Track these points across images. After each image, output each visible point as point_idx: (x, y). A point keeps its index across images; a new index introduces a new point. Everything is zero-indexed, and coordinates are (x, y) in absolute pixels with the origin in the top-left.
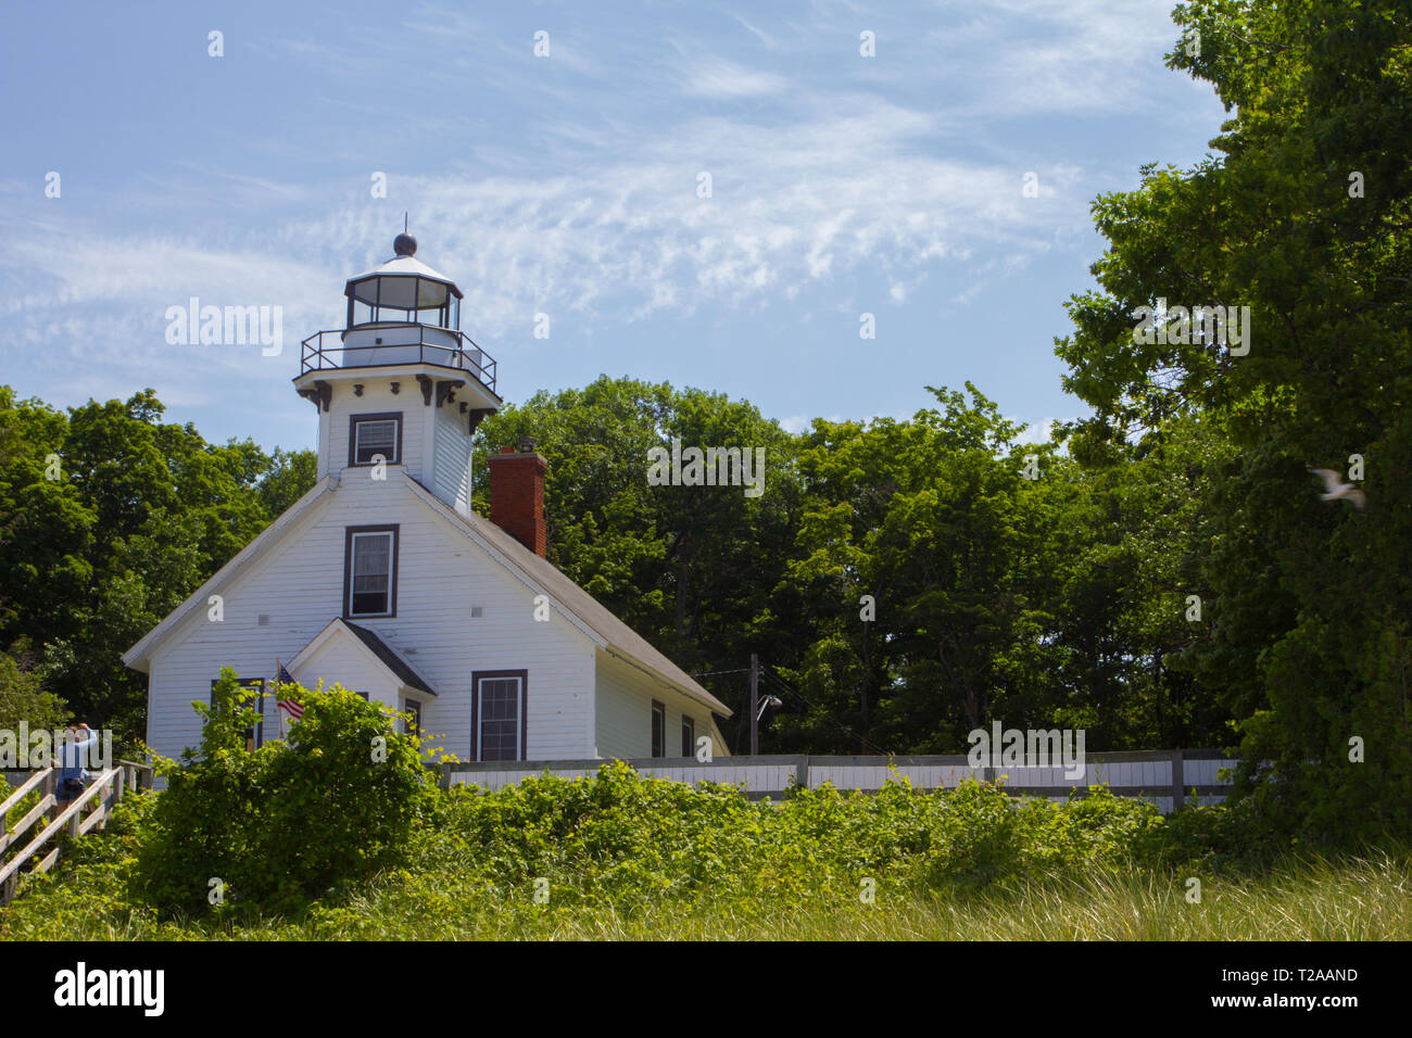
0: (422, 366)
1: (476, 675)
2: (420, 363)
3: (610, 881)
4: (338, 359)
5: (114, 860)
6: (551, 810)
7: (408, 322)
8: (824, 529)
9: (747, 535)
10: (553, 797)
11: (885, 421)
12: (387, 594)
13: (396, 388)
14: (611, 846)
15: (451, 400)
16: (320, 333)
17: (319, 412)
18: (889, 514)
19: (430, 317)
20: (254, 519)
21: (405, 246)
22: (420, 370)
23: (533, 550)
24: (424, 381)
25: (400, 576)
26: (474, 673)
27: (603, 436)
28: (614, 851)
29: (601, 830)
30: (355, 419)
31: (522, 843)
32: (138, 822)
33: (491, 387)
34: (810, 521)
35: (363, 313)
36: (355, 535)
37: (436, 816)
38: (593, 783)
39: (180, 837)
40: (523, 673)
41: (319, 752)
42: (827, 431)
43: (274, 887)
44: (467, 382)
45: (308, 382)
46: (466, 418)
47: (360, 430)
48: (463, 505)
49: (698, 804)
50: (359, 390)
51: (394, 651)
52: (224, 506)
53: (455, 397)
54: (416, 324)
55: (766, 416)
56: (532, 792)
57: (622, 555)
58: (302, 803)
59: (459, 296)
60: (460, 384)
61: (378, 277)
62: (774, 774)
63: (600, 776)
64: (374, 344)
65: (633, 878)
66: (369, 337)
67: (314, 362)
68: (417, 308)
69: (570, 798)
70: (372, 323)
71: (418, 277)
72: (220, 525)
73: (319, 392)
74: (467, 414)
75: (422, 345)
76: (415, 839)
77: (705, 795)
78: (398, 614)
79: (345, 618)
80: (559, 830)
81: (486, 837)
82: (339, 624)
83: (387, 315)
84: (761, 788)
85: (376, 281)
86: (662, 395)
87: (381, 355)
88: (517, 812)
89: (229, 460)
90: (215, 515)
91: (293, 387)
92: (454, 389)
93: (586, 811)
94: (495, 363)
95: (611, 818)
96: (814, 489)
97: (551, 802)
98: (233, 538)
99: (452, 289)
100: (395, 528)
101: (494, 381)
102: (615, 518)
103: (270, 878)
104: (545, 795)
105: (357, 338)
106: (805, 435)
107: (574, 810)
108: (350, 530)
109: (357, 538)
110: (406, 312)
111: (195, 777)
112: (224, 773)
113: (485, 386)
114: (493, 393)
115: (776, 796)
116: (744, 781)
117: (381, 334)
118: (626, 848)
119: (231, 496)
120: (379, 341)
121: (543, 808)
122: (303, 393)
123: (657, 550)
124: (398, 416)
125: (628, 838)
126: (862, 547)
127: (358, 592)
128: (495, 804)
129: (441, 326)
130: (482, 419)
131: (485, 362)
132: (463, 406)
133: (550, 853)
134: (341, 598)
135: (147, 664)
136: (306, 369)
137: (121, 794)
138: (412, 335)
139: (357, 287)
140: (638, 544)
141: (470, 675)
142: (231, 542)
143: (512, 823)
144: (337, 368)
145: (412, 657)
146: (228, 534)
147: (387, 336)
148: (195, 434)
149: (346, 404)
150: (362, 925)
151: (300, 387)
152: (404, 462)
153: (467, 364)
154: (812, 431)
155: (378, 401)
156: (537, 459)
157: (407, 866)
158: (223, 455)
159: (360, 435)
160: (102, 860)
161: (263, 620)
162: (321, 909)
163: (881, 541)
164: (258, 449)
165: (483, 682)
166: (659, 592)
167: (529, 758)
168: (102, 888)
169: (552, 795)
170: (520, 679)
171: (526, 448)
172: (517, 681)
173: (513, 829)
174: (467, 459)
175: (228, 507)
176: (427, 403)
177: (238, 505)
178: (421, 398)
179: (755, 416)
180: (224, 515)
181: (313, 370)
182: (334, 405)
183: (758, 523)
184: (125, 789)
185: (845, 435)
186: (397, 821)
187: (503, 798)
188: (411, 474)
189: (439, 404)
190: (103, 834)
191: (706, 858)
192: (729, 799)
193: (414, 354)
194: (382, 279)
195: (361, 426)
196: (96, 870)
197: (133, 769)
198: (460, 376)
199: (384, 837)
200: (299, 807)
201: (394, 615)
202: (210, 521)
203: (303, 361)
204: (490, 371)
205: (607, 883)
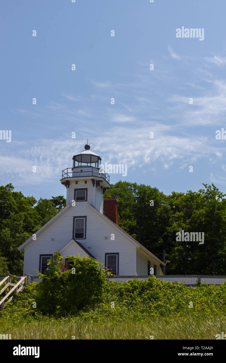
0: (93, 177)
1: (106, 254)
2: (92, 176)
3: (156, 307)
4: (71, 175)
5: (26, 299)
6: (137, 288)
7: (87, 166)
8: (176, 219)
9: (156, 221)
10: (137, 285)
11: (190, 191)
12: (83, 233)
13: (86, 182)
15: (99, 185)
16: (67, 168)
17: (67, 188)
18: (192, 215)
19: (93, 165)
20: (35, 215)
21: (87, 147)
22: (92, 178)
23: (115, 223)
24: (93, 180)
25: (87, 229)
26: (105, 253)
27: (121, 196)
28: (155, 299)
29: (151, 294)
30: (75, 190)
31: (131, 297)
32: (31, 290)
33: (108, 182)
34: (173, 217)
35: (77, 164)
36: (75, 219)
37: (107, 290)
38: (147, 281)
39: (45, 294)
40: (118, 254)
41: (80, 273)
42: (175, 194)
43: (70, 307)
44: (104, 181)
45: (64, 181)
46: (102, 190)
47: (77, 193)
48: (101, 211)
49: (174, 287)
50: (77, 183)
51: (86, 248)
52: (28, 212)
53: (100, 185)
54: (90, 166)
55: (160, 191)
56: (132, 284)
57: (126, 225)
58: (77, 285)
59: (101, 160)
60: (102, 181)
61: (81, 155)
62: (193, 280)
63: (149, 280)
64: (80, 172)
65: (162, 306)
66: (79, 170)
67: (66, 176)
68: (91, 163)
69: (142, 285)
70: (79, 166)
71: (91, 155)
72: (28, 216)
73: (66, 183)
74: (102, 189)
75: (93, 172)
76: (104, 295)
77: (176, 285)
78: (86, 238)
79: (73, 239)
80: (140, 294)
81: (121, 295)
82: (73, 241)
83: (83, 164)
84: (190, 283)
85: (81, 156)
86: (135, 185)
87: (82, 174)
88: (129, 289)
89: (29, 201)
90: (26, 214)
91: (60, 182)
92: (100, 182)
93: (147, 289)
94: (109, 176)
95: (153, 291)
96: (172, 209)
97: (137, 286)
98: (31, 220)
99: (99, 158)
100: (86, 217)
101: (109, 181)
102: (124, 215)
103: (69, 305)
104: (136, 284)
105: (76, 170)
106: (169, 196)
107: (143, 289)
108: (74, 217)
109: (76, 219)
110: (87, 164)
111: (49, 278)
112: (57, 277)
113: (107, 182)
114: (109, 183)
115: (193, 286)
116: (185, 281)
117: (82, 169)
118: (158, 298)
119: (30, 209)
120: (82, 171)
121: (135, 288)
122: (63, 183)
123: (134, 223)
124: (86, 189)
125: (158, 296)
126: (185, 223)
127: (76, 233)
128: (123, 287)
129: (96, 166)
130: (106, 190)
131: (107, 176)
132: (102, 187)
133: (139, 299)
134: (72, 234)
135: (24, 250)
136: (63, 178)
137: (27, 283)
138: (90, 169)
139: (76, 157)
140: (130, 222)
141: (105, 254)
142: (30, 221)
143: (128, 291)
144: (70, 177)
145: (90, 249)
146: (29, 219)
147: (84, 169)
148: (22, 194)
149: (73, 186)
150: (94, 317)
151: (62, 182)
152: (88, 200)
153: (103, 177)
154: (172, 195)
155: (81, 185)
156: (116, 200)
157: (103, 302)
158: (28, 199)
159: (77, 194)
160: (23, 299)
161: (53, 240)
162: (83, 313)
163: (191, 222)
164: (34, 198)
165: (108, 256)
166: (135, 234)
167: (120, 275)
168: (24, 307)
169: (137, 284)
170: (117, 255)
171: (113, 198)
173: (128, 293)
174: (102, 200)
175: (29, 212)
176: (94, 186)
177: (31, 212)
178: (92, 185)
179: (158, 191)
180: (28, 214)
181: (65, 178)
182: (70, 186)
183: (159, 217)
184: (27, 281)
185: (181, 195)
186: (99, 290)
187: (124, 285)
188: (90, 203)
189: (96, 186)
190: (22, 292)
191: (181, 301)
192: (182, 286)
193: (90, 174)
194: (82, 155)
195: (77, 191)
196: (22, 302)
197: (29, 276)
198: (102, 179)
199: (96, 295)
200: (76, 286)
201: (85, 239)
202: (25, 215)
203: (63, 176)
204: (108, 178)
205: (155, 307)
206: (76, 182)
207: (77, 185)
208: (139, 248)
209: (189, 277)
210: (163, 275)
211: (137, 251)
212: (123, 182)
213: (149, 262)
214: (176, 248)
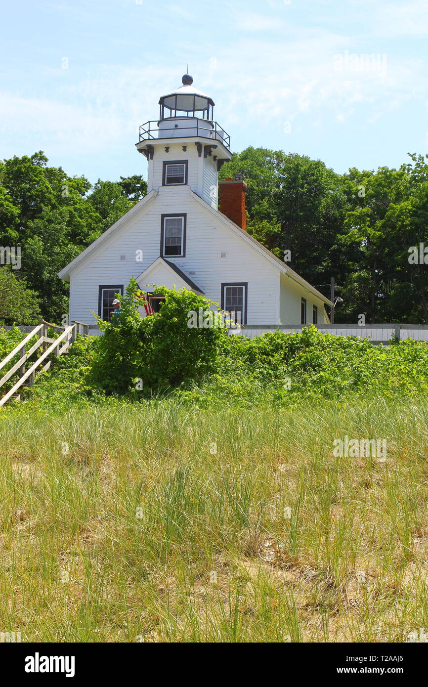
0: (198, 138)
1: (223, 285)
2: (197, 137)
3: (315, 381)
4: (155, 135)
5: (76, 367)
6: (282, 348)
7: (188, 117)
8: (356, 220)
9: (319, 223)
10: (282, 342)
11: (383, 168)
12: (181, 246)
13: (185, 148)
14: (312, 365)
15: (210, 155)
16: (149, 122)
17: (148, 160)
18: (387, 213)
19: (199, 114)
20: (89, 212)
21: (187, 80)
22: (197, 140)
23: (241, 228)
24: (198, 145)
25: (187, 238)
26: (222, 283)
27: (251, 175)
28: (314, 367)
29: (307, 357)
30: (165, 163)
31: (269, 363)
32: (84, 349)
33: (228, 148)
34: (350, 216)
35: (167, 113)
36: (165, 218)
37: (225, 350)
38: (300, 335)
39: (111, 357)
40: (246, 284)
41: (175, 319)
42: (357, 173)
43: (156, 381)
44: (219, 146)
45: (143, 145)
46: (216, 163)
47: (168, 169)
48: (215, 205)
49: (350, 346)
50: (167, 149)
51: (185, 273)
52: (76, 206)
53: (212, 153)
54: (193, 118)
55: (328, 167)
56: (272, 339)
57: (261, 231)
58: (169, 342)
59: (213, 104)
60: (215, 147)
61: (176, 95)
62: (385, 332)
63: (304, 332)
64: (174, 128)
65: (328, 380)
66: (172, 124)
67: (146, 136)
68: (194, 110)
69: (290, 342)
70: (171, 117)
71: (195, 95)
72: (75, 214)
73: (148, 150)
74: (217, 161)
75: (197, 128)
76: (219, 359)
77: (353, 342)
78: (186, 256)
79: (161, 256)
80: (286, 359)
81: (252, 360)
82: (161, 260)
83: (180, 114)
84: (379, 339)
85: (175, 97)
86: (279, 155)
87: (178, 133)
88: (265, 349)
89: (78, 185)
90: (72, 210)
91: (136, 148)
92: (212, 149)
93: (298, 348)
94: (229, 137)
95: (311, 352)
96: (349, 200)
97: (282, 344)
98: (81, 221)
99: (210, 102)
100: (185, 215)
101: (229, 146)
102: (258, 213)
103: (155, 377)
104: (279, 341)
105: (165, 124)
106: (344, 175)
107: (293, 349)
108: (163, 216)
109: (166, 220)
110: (187, 112)
111: (119, 330)
112: (132, 328)
113: (226, 148)
114: (229, 151)
115: (386, 343)
116: (370, 335)
117: (177, 122)
118: (319, 366)
119: (79, 202)
120: (176, 126)
121: (277, 348)
122: (140, 151)
123: (277, 228)
124: (186, 162)
125: (320, 361)
126: (373, 228)
127: (167, 245)
128: (254, 345)
129: (203, 118)
130: (223, 164)
131: (225, 136)
132: (215, 157)
133: (283, 368)
134: (159, 248)
135: (69, 277)
136: (142, 139)
137: (76, 337)
138: (193, 123)
139: (165, 99)
140: (268, 225)
141: (220, 285)
142: (80, 223)
143: (263, 354)
144: (154, 139)
145: (193, 276)
146: (78, 219)
147: (180, 123)
148: (63, 172)
149: (161, 156)
150: (201, 399)
151: (139, 148)
152: (188, 184)
153: (218, 138)
154: (348, 173)
155: (176, 155)
156: (243, 183)
157: (218, 373)
158: (75, 182)
159: (167, 171)
160: (71, 367)
161: (123, 258)
162: (180, 391)
163: (384, 226)
164: (86, 180)
165: (226, 288)
166: (278, 248)
167: (248, 324)
168: (72, 380)
169: (282, 340)
170: (244, 287)
171: (237, 179)
172: (242, 288)
173: (265, 356)
174: (216, 183)
175: (77, 206)
176: (200, 156)
177: (82, 205)
178: (197, 154)
179: (323, 165)
180: (75, 210)
181: (145, 140)
182: (155, 157)
183: (324, 217)
184: (77, 334)
185: (367, 175)
186: (211, 353)
187: (257, 342)
188: (192, 189)
189: (205, 157)
190: (68, 354)
191: (362, 372)
192: (364, 344)
193: (193, 132)
194: (178, 96)
195: (168, 166)
196: (69, 371)
197: (80, 325)
198: (215, 143)
199: (203, 359)
200: (167, 344)
201: (184, 256)
202: (70, 212)
203: (140, 136)
204: (227, 140)
205: (314, 382)
206: (166, 147)
207: (168, 153)
208: (286, 274)
209: (379, 327)
210: (329, 323)
211: (281, 279)
212: (258, 149)
213: (304, 300)
214: (355, 275)
